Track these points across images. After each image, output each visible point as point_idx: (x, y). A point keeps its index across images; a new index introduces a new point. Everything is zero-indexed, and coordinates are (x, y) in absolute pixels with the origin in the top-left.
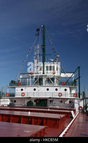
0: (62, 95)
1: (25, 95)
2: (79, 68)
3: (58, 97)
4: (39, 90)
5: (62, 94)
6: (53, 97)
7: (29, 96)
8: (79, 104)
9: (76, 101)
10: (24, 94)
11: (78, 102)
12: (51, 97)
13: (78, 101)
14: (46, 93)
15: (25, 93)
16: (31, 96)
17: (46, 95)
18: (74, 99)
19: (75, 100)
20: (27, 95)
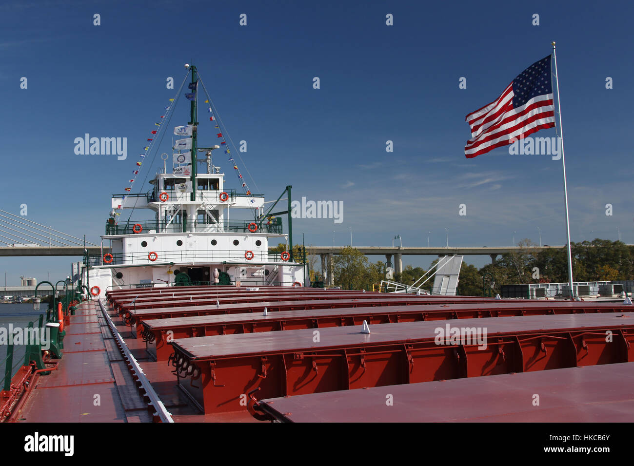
0: (252, 257)
1: (159, 257)
2: (288, 188)
3: (244, 261)
4: (191, 245)
5: (253, 254)
6: (232, 261)
7: (168, 261)
8: (293, 277)
9: (286, 269)
10: (156, 255)
11: (290, 272)
12: (227, 260)
13: (290, 270)
14: (214, 252)
15: (158, 253)
16: (174, 261)
17: (214, 256)
18: (281, 265)
19: (284, 267)
20: (164, 257)
